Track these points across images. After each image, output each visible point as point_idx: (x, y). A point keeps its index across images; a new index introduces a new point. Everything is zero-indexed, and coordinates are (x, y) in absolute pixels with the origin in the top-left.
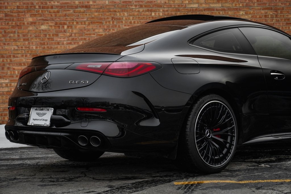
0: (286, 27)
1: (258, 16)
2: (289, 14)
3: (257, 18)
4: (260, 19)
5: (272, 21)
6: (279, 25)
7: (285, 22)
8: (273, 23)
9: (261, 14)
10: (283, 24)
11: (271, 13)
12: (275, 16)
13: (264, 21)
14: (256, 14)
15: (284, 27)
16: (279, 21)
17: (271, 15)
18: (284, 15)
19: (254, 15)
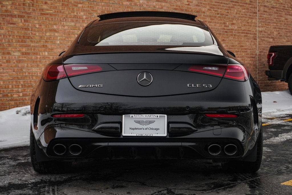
0: (40, 18)
1: (17, 4)
2: (43, 4)
3: (16, 5)
4: (19, 6)
5: (29, 10)
6: (35, 15)
7: (40, 12)
8: (30, 12)
9: (20, 1)
10: (38, 14)
11: (29, 2)
12: (31, 5)
13: (23, 9)
14: (16, 1)
15: (39, 17)
16: (35, 10)
17: (29, 4)
18: (39, 5)
19: (14, 2)
